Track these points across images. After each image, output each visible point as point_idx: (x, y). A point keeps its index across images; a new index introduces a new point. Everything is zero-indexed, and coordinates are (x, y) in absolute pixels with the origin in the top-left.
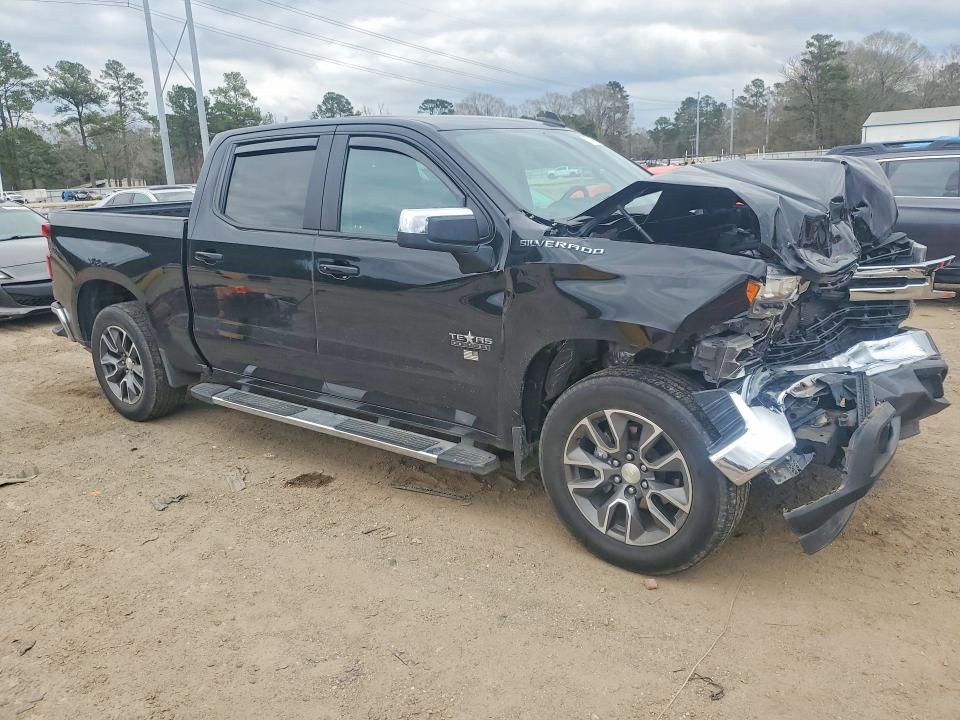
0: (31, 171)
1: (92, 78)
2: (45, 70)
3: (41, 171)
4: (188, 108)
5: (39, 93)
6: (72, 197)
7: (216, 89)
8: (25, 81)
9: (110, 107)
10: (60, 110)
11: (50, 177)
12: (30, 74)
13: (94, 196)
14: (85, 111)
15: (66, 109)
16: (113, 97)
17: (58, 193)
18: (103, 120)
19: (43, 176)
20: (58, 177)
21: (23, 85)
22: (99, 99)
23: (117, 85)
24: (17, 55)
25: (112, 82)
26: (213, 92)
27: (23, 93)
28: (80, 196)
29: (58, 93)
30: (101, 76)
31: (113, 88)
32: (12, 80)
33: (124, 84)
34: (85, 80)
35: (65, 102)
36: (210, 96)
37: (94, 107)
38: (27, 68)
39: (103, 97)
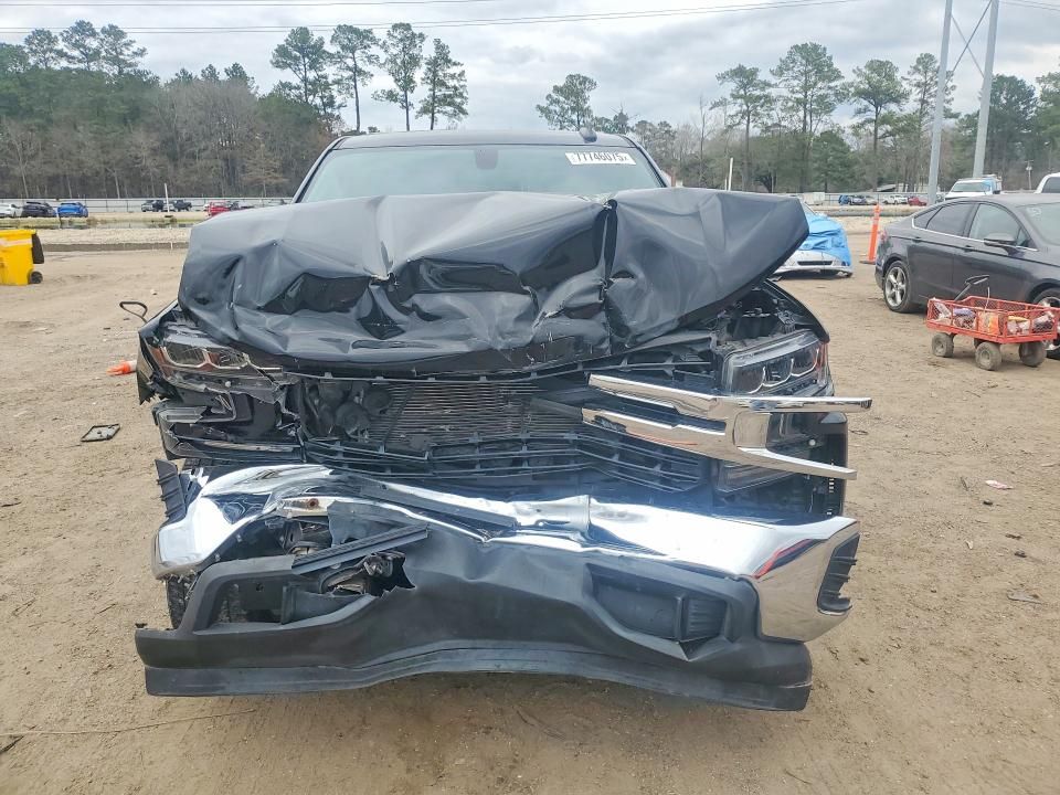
0: (827, 175)
1: (898, 76)
2: (854, 71)
3: (836, 175)
4: (1005, 102)
5: (842, 96)
6: (847, 202)
7: (1046, 75)
8: (832, 84)
9: (910, 106)
10: (859, 112)
11: (842, 180)
12: (839, 76)
13: (869, 201)
14: (883, 112)
15: (866, 110)
16: (916, 94)
17: (836, 197)
18: (899, 120)
19: (835, 179)
20: (850, 180)
21: (830, 88)
22: (898, 98)
23: (924, 81)
24: (830, 58)
25: (919, 77)
26: (1039, 80)
27: (826, 96)
28: (856, 200)
29: (861, 94)
30: (909, 73)
31: (918, 85)
32: (819, 85)
33: (931, 79)
34: (890, 77)
35: (865, 103)
36: (1036, 85)
37: (893, 107)
38: (836, 70)
39: (905, 96)
